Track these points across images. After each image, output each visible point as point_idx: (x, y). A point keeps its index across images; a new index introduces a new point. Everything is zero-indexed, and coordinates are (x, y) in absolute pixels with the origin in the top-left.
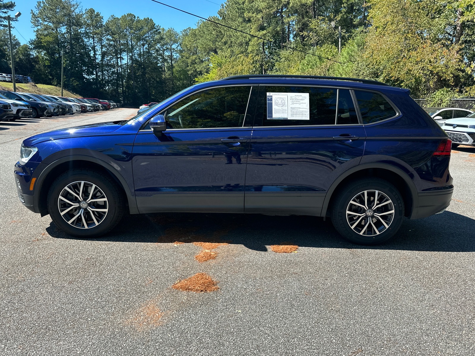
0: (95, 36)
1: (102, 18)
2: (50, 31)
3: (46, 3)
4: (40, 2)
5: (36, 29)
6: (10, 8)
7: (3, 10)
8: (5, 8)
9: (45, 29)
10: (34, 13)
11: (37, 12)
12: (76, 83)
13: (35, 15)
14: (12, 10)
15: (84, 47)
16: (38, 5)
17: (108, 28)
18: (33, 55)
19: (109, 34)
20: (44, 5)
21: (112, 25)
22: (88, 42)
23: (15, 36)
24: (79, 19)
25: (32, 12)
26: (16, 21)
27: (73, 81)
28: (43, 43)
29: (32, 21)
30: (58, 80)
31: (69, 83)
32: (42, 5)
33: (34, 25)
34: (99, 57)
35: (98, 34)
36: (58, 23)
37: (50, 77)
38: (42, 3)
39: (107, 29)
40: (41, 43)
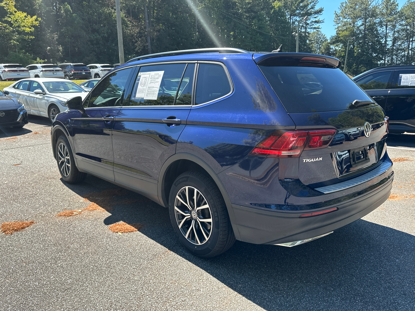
0: (388, 24)
1: (397, 5)
2: (349, 26)
3: (348, 3)
4: (343, 3)
5: (336, 27)
6: (319, 13)
7: (314, 16)
8: (316, 14)
9: (344, 26)
10: (337, 13)
11: (339, 12)
12: (364, 69)
13: (338, 15)
14: (320, 15)
15: (377, 36)
16: (341, 5)
17: (402, 13)
18: (332, 49)
19: (403, 20)
20: (346, 5)
21: (407, 10)
22: (381, 30)
23: (325, 35)
24: (375, 11)
25: (335, 12)
26: (322, 23)
27: (361, 68)
28: (340, 38)
29: (335, 20)
30: (349, 68)
31: (357, 70)
32: (344, 5)
33: (336, 23)
34: (390, 43)
35: (392, 21)
36: (356, 18)
37: (343, 66)
38: (344, 3)
39: (401, 15)
40: (339, 37)
